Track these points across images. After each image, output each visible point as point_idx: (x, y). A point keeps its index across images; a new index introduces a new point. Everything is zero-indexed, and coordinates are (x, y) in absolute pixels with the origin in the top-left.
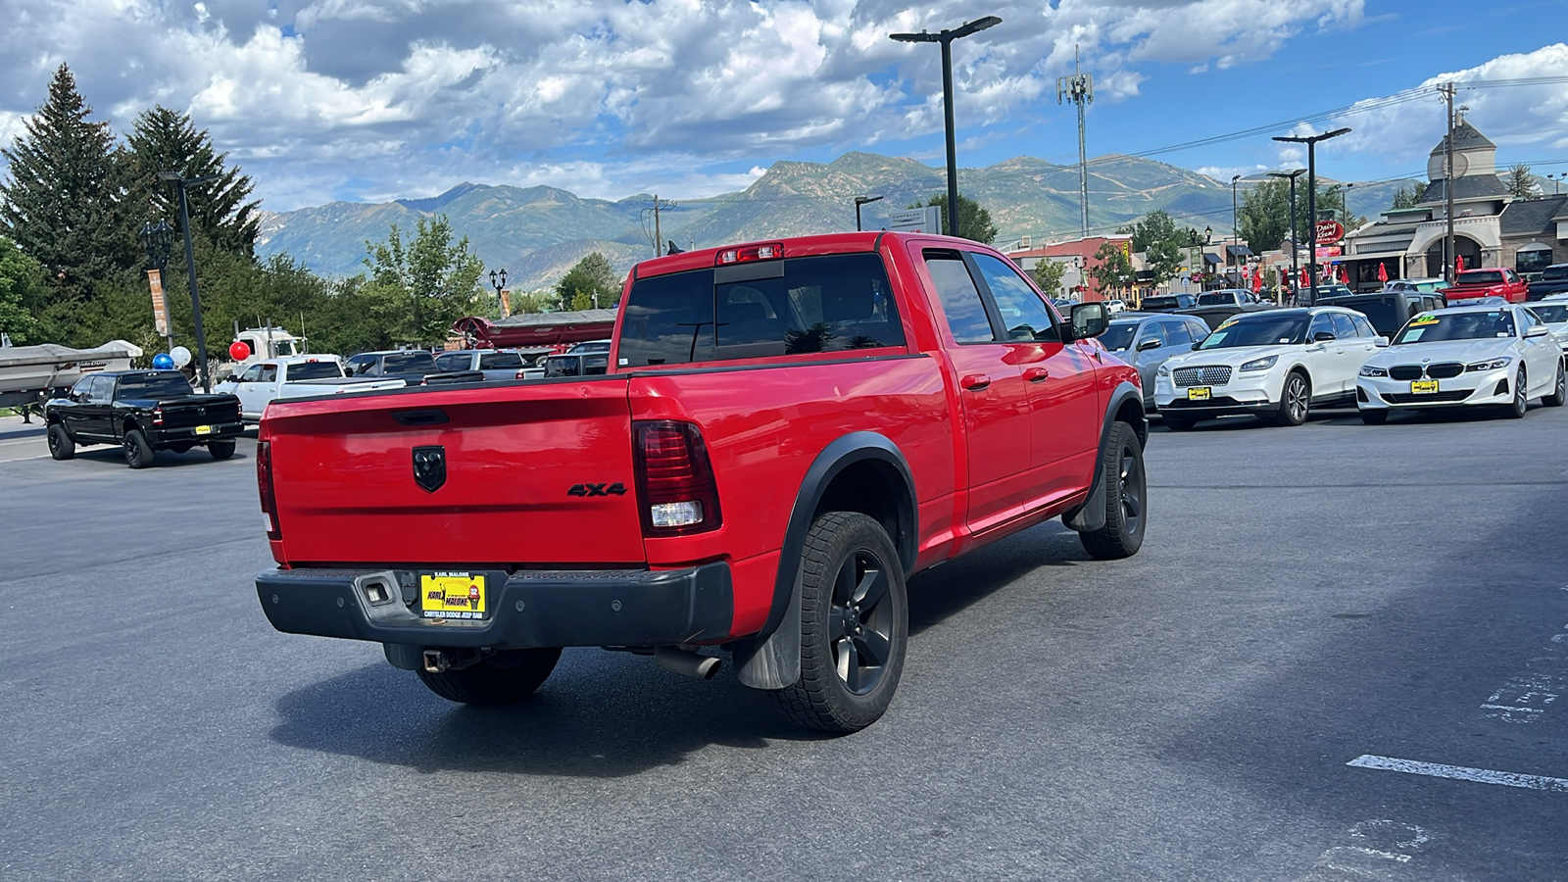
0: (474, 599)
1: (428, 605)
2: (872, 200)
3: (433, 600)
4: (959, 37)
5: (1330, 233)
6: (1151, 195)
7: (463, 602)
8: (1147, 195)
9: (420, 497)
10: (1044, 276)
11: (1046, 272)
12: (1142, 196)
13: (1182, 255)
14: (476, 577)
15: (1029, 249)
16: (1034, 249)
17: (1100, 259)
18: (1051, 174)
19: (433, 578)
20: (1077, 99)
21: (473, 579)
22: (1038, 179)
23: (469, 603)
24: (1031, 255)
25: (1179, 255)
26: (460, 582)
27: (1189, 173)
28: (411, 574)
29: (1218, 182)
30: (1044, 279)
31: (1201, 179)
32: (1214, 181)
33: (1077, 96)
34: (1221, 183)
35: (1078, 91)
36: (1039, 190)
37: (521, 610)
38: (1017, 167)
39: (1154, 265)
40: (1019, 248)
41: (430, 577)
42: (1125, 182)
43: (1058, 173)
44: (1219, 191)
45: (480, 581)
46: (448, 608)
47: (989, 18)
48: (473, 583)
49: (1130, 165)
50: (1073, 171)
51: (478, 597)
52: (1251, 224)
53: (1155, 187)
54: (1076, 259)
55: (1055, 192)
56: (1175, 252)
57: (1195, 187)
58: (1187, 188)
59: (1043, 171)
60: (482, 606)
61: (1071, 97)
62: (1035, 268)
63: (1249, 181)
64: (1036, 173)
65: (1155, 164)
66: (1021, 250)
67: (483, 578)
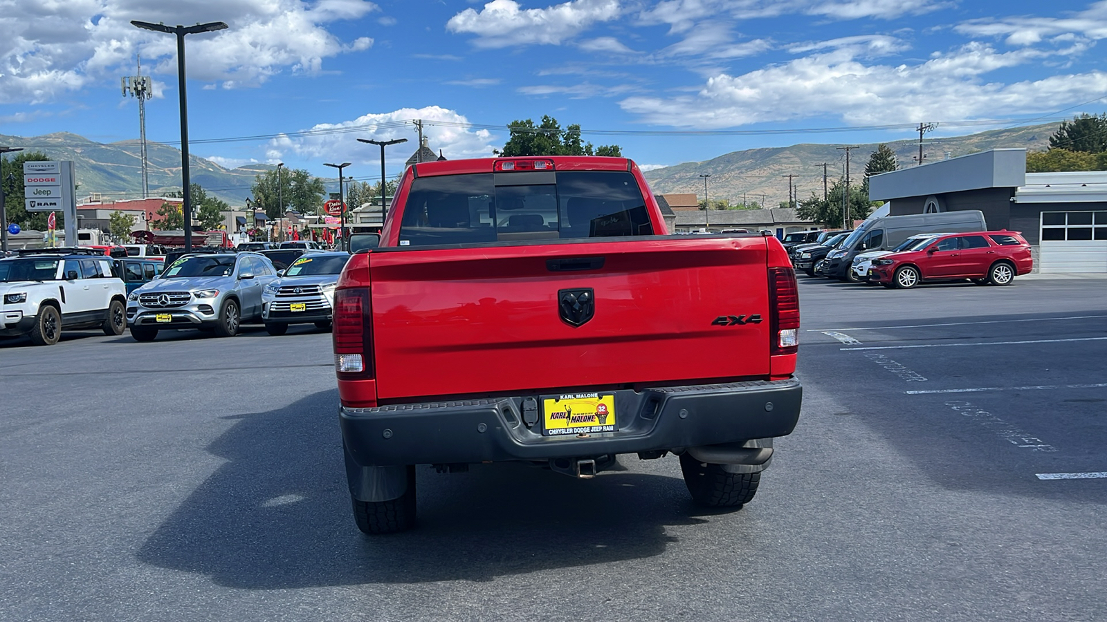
0: (602, 416)
1: (550, 424)
2: (13, 150)
3: (557, 419)
4: (192, 33)
5: (338, 208)
6: (172, 172)
7: (590, 418)
8: (169, 172)
9: (564, 331)
10: (118, 225)
11: (120, 222)
12: (164, 172)
13: (222, 216)
14: (604, 397)
15: (100, 203)
16: (104, 203)
17: (162, 215)
18: (90, 149)
19: (557, 401)
20: (139, 95)
21: (600, 398)
22: (79, 150)
23: (596, 419)
24: (103, 207)
25: (220, 216)
26: (587, 402)
27: (201, 159)
28: (534, 399)
29: (222, 168)
30: (118, 227)
31: (210, 164)
32: (220, 167)
33: (138, 93)
34: (225, 169)
35: (140, 88)
36: (80, 159)
37: (684, 417)
38: (60, 140)
39: (201, 223)
40: (91, 202)
41: (554, 400)
42: (152, 161)
43: (97, 148)
44: (223, 174)
45: (609, 400)
46: (572, 425)
47: (221, 23)
48: (601, 401)
49: (156, 149)
50: (108, 148)
51: (606, 413)
52: (263, 199)
53: (175, 167)
54: (143, 214)
55: (94, 162)
56: (218, 213)
57: (205, 170)
58: (199, 170)
59: (82, 146)
60: (611, 420)
61: (134, 92)
62: (110, 218)
63: (244, 170)
64: (76, 146)
65: (175, 150)
66: (92, 204)
67: (612, 397)
